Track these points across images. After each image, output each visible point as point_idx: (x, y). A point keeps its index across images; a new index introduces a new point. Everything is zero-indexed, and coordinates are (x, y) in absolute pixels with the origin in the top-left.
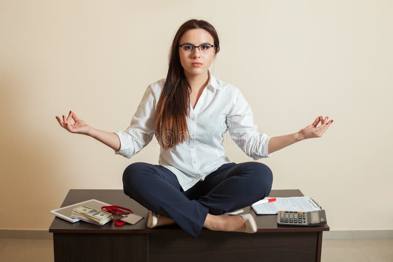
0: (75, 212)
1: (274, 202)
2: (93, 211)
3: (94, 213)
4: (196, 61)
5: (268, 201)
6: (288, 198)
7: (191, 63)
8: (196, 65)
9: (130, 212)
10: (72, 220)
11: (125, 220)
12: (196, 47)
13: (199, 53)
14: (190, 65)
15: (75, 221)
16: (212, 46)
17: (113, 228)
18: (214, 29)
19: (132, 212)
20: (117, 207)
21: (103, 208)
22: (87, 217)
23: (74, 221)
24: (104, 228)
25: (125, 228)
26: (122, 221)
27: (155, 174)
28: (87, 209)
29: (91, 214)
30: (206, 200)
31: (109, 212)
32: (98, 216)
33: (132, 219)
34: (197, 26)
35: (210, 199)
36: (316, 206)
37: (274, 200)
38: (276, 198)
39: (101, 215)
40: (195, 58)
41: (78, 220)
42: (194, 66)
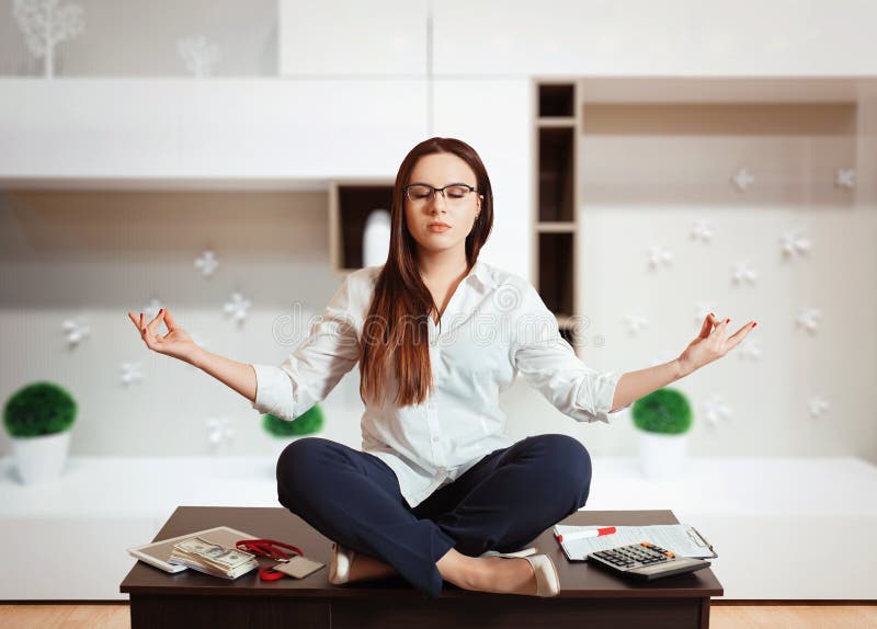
0: (179, 550)
1: (610, 536)
2: (215, 550)
3: (218, 553)
4: (436, 220)
5: (597, 533)
6: (641, 528)
7: (426, 224)
8: (436, 228)
9: (295, 552)
10: (171, 567)
11: (283, 568)
12: (436, 190)
13: (441, 202)
14: (425, 227)
15: (176, 569)
16: (472, 189)
17: (258, 585)
18: (476, 154)
19: (301, 554)
20: (271, 543)
21: (239, 543)
22: (202, 562)
23: (175, 571)
24: (237, 586)
25: (283, 585)
26: (276, 572)
27: (344, 462)
28: (204, 545)
29: (210, 556)
30: (451, 521)
31: (252, 552)
32: (226, 560)
33: (298, 567)
34: (439, 148)
35: (459, 517)
36: (702, 543)
37: (612, 531)
38: (617, 528)
39: (233, 558)
40: (434, 213)
41: (184, 568)
42: (433, 232)
